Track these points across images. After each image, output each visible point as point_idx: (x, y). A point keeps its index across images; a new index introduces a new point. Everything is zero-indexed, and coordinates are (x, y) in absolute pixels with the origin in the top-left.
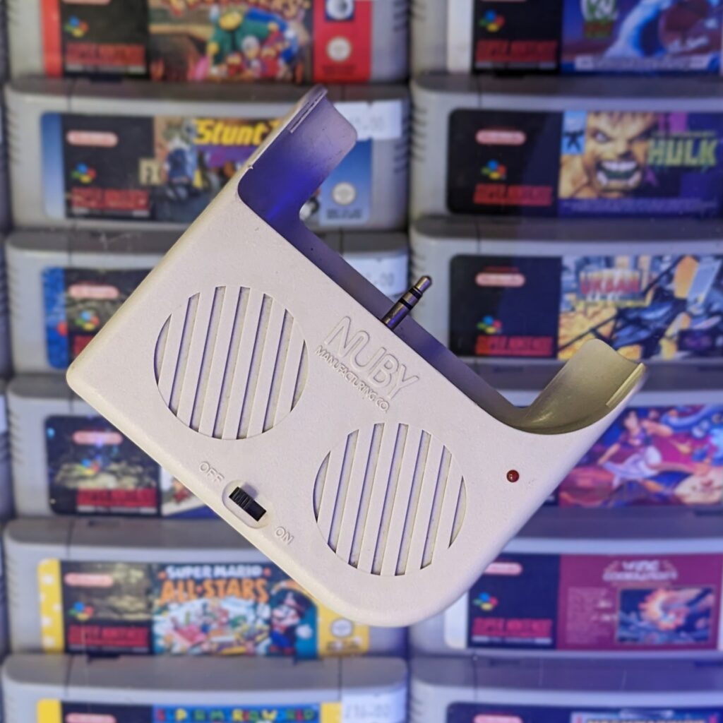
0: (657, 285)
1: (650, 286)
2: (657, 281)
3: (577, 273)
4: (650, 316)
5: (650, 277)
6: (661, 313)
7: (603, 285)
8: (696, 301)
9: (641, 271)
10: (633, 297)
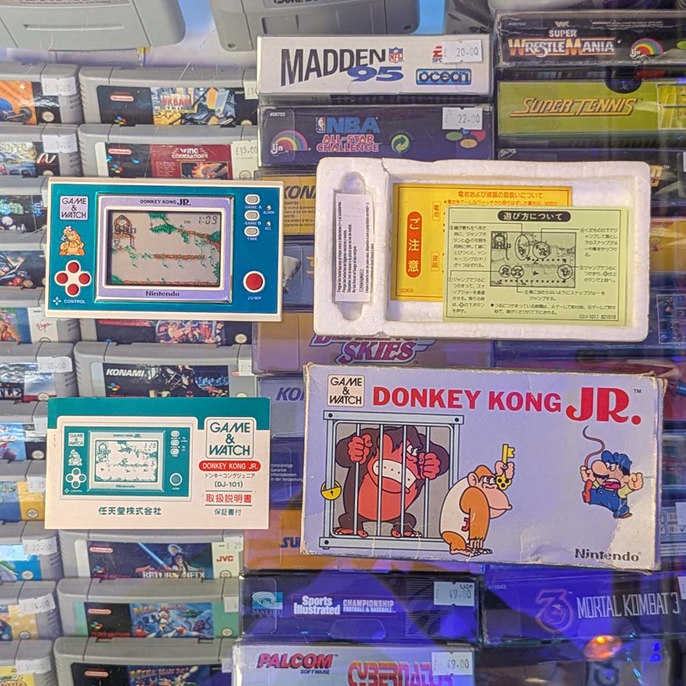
0: (199, 103)
1: (195, 103)
2: (198, 100)
3: (159, 96)
4: (197, 118)
5: (195, 98)
6: (203, 116)
7: (172, 102)
8: (219, 110)
9: (190, 95)
10: (188, 109)
